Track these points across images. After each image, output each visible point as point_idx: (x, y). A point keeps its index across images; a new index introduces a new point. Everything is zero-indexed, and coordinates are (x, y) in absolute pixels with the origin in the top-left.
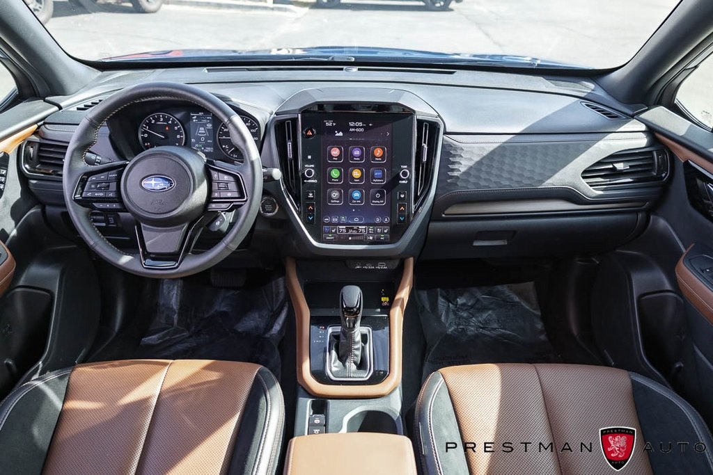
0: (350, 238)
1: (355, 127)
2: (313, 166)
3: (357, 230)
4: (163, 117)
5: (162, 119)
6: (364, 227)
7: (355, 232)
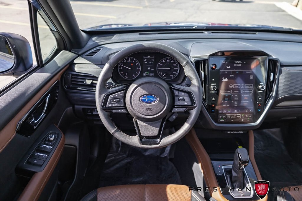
0: (232, 121)
1: (237, 64)
2: (215, 84)
3: (236, 116)
4: (131, 59)
5: (130, 60)
6: (239, 115)
7: (234, 117)
